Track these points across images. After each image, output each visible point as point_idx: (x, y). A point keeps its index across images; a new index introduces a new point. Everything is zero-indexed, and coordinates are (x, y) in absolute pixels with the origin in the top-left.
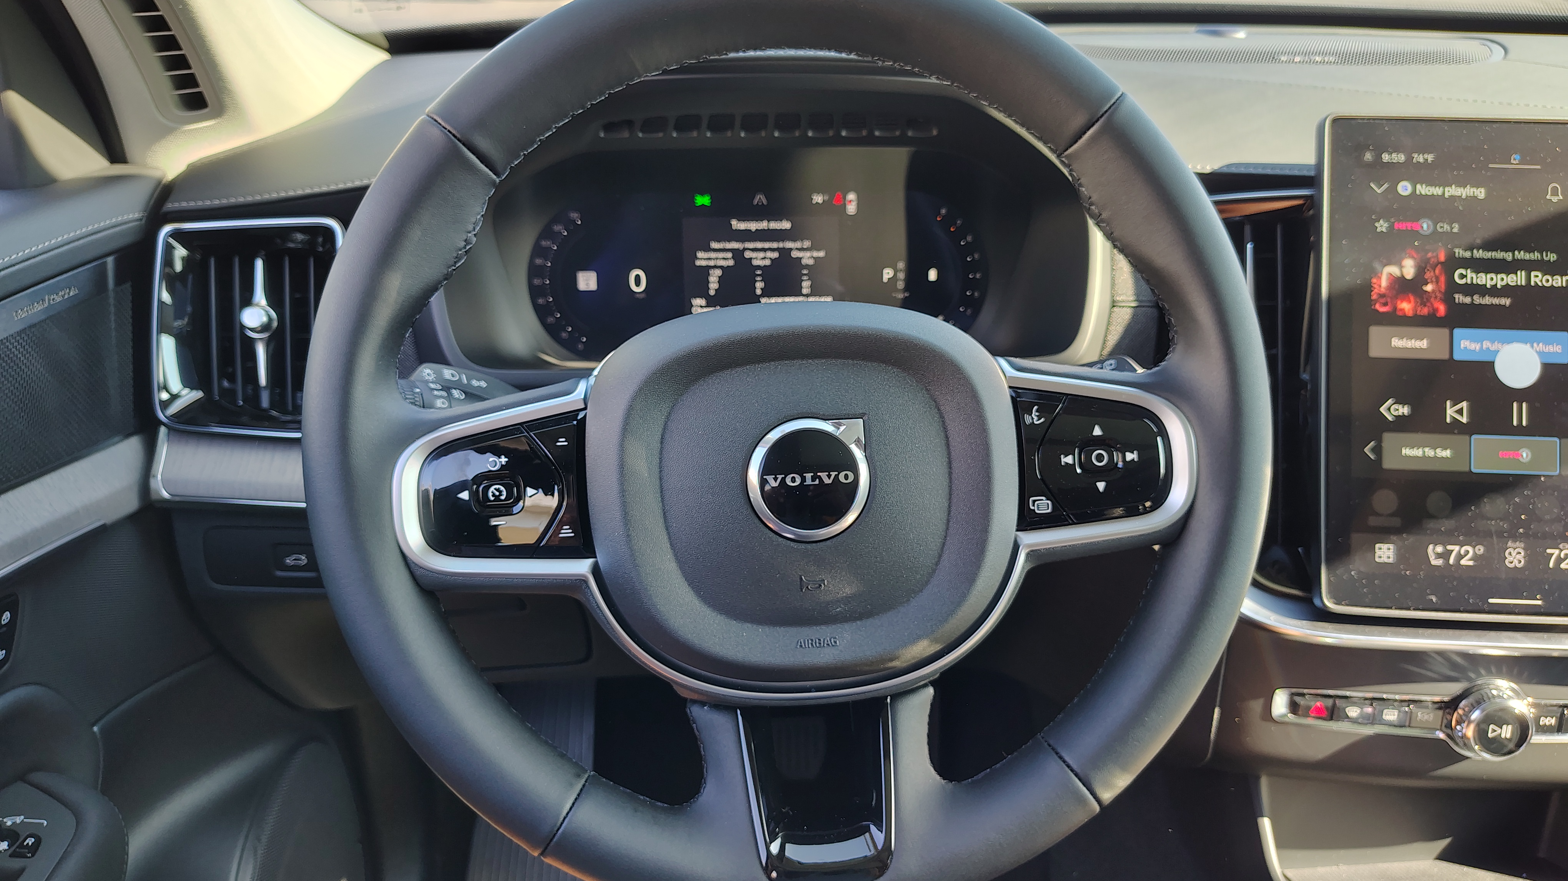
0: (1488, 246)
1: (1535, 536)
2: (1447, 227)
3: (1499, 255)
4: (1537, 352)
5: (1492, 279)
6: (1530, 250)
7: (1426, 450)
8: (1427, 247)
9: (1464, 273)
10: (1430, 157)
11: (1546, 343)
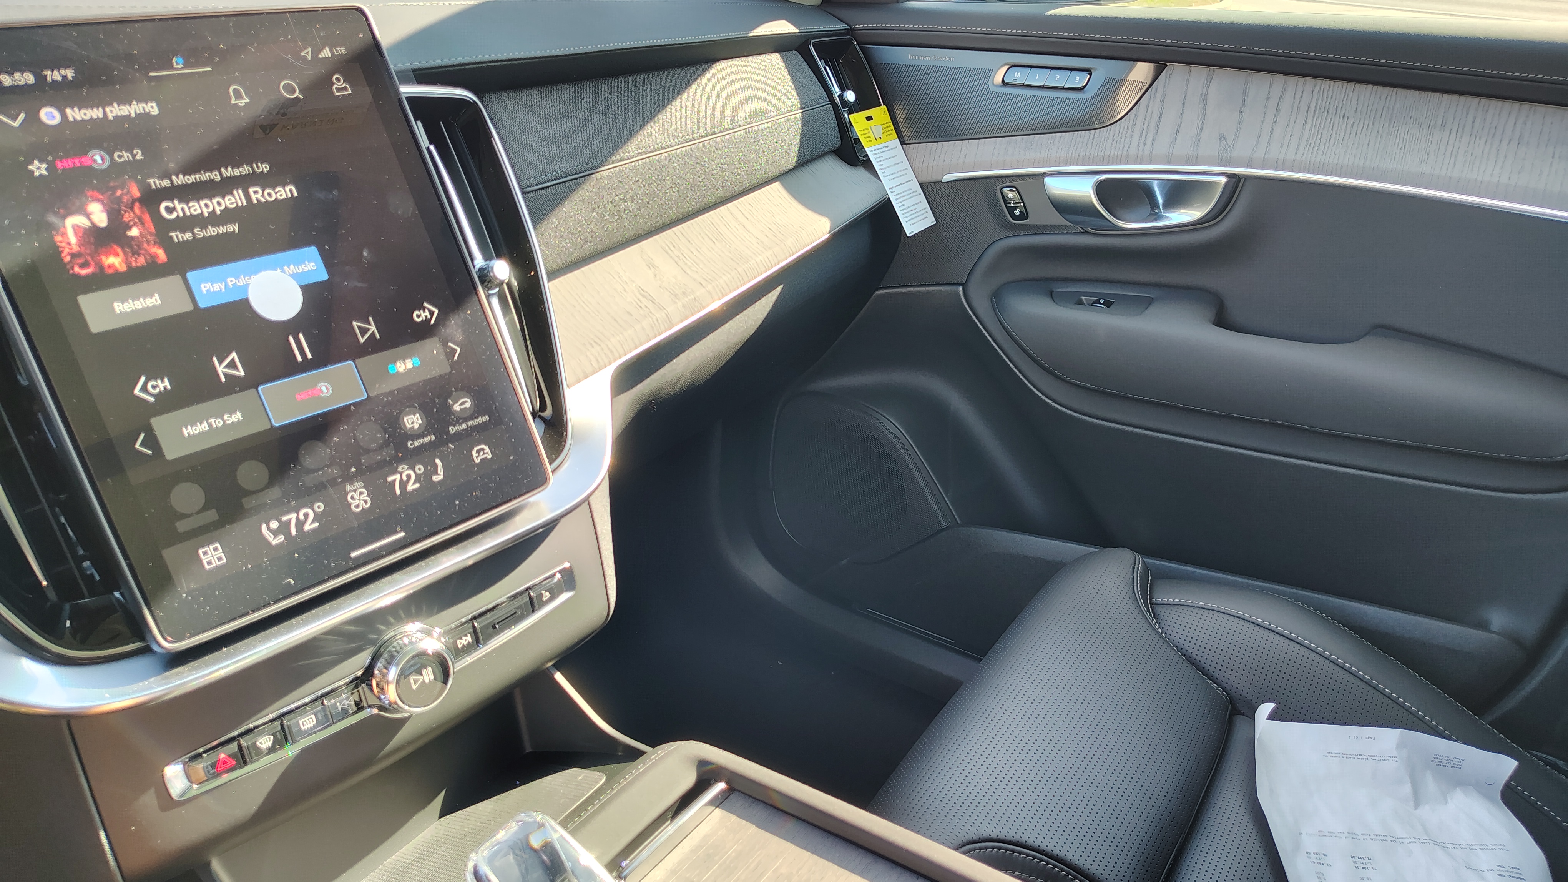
0: (187, 170)
1: (371, 469)
2: (126, 156)
3: (204, 176)
4: (290, 275)
5: (207, 206)
6: (238, 165)
7: (212, 420)
8: (112, 184)
9: (171, 205)
10: (70, 73)
11: (297, 264)
